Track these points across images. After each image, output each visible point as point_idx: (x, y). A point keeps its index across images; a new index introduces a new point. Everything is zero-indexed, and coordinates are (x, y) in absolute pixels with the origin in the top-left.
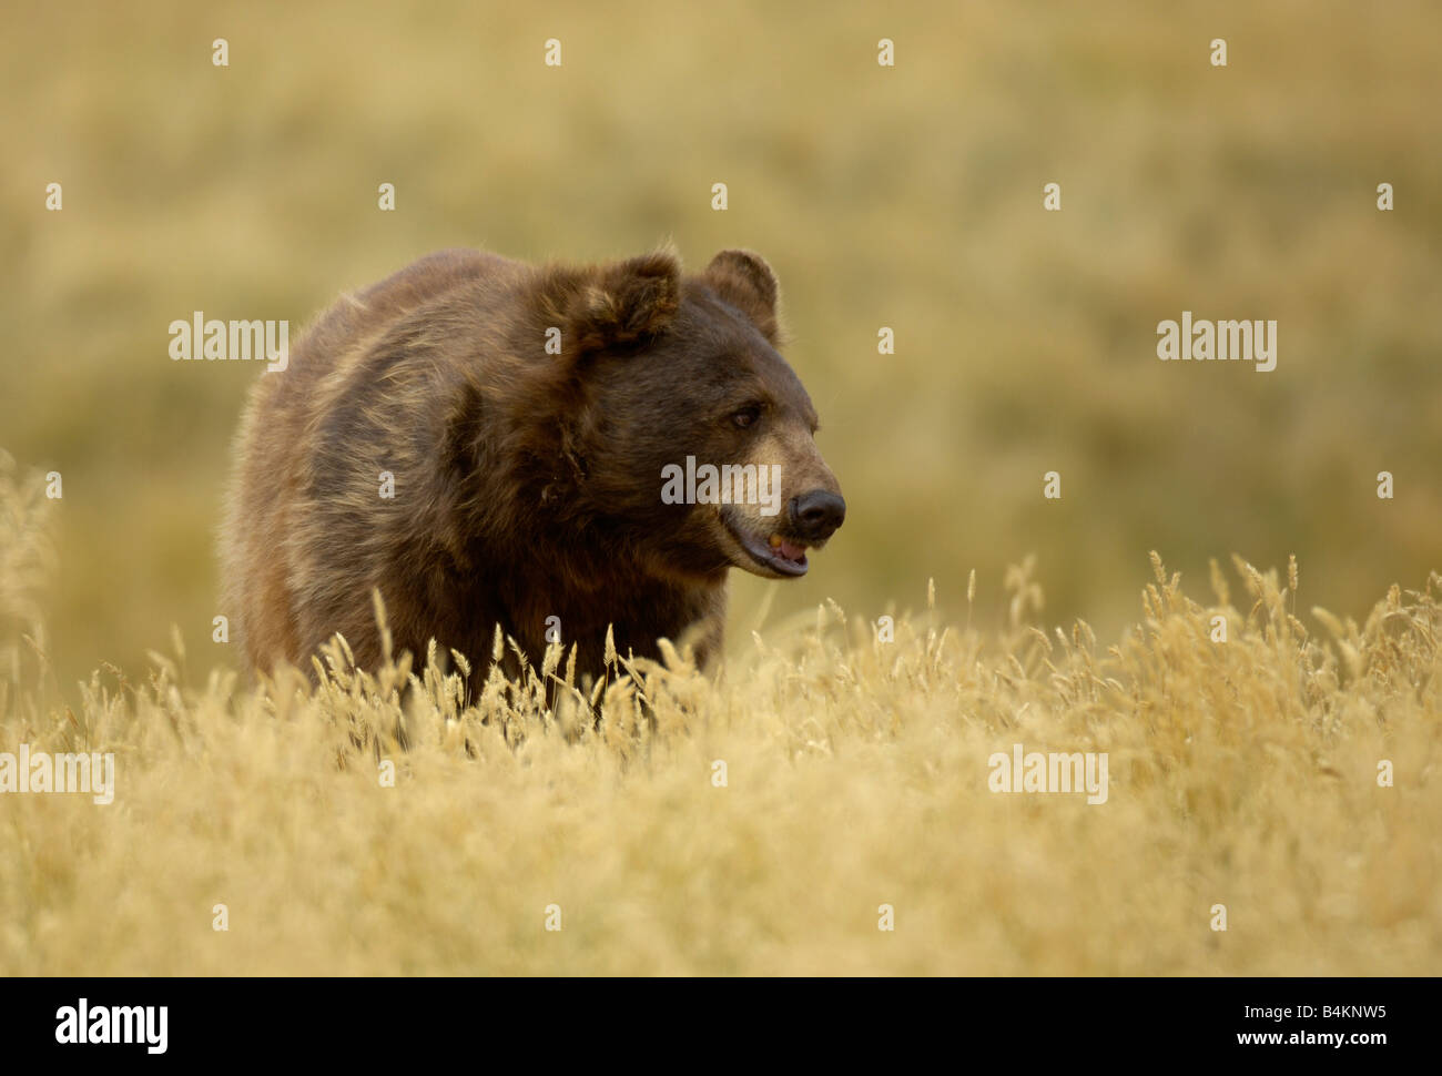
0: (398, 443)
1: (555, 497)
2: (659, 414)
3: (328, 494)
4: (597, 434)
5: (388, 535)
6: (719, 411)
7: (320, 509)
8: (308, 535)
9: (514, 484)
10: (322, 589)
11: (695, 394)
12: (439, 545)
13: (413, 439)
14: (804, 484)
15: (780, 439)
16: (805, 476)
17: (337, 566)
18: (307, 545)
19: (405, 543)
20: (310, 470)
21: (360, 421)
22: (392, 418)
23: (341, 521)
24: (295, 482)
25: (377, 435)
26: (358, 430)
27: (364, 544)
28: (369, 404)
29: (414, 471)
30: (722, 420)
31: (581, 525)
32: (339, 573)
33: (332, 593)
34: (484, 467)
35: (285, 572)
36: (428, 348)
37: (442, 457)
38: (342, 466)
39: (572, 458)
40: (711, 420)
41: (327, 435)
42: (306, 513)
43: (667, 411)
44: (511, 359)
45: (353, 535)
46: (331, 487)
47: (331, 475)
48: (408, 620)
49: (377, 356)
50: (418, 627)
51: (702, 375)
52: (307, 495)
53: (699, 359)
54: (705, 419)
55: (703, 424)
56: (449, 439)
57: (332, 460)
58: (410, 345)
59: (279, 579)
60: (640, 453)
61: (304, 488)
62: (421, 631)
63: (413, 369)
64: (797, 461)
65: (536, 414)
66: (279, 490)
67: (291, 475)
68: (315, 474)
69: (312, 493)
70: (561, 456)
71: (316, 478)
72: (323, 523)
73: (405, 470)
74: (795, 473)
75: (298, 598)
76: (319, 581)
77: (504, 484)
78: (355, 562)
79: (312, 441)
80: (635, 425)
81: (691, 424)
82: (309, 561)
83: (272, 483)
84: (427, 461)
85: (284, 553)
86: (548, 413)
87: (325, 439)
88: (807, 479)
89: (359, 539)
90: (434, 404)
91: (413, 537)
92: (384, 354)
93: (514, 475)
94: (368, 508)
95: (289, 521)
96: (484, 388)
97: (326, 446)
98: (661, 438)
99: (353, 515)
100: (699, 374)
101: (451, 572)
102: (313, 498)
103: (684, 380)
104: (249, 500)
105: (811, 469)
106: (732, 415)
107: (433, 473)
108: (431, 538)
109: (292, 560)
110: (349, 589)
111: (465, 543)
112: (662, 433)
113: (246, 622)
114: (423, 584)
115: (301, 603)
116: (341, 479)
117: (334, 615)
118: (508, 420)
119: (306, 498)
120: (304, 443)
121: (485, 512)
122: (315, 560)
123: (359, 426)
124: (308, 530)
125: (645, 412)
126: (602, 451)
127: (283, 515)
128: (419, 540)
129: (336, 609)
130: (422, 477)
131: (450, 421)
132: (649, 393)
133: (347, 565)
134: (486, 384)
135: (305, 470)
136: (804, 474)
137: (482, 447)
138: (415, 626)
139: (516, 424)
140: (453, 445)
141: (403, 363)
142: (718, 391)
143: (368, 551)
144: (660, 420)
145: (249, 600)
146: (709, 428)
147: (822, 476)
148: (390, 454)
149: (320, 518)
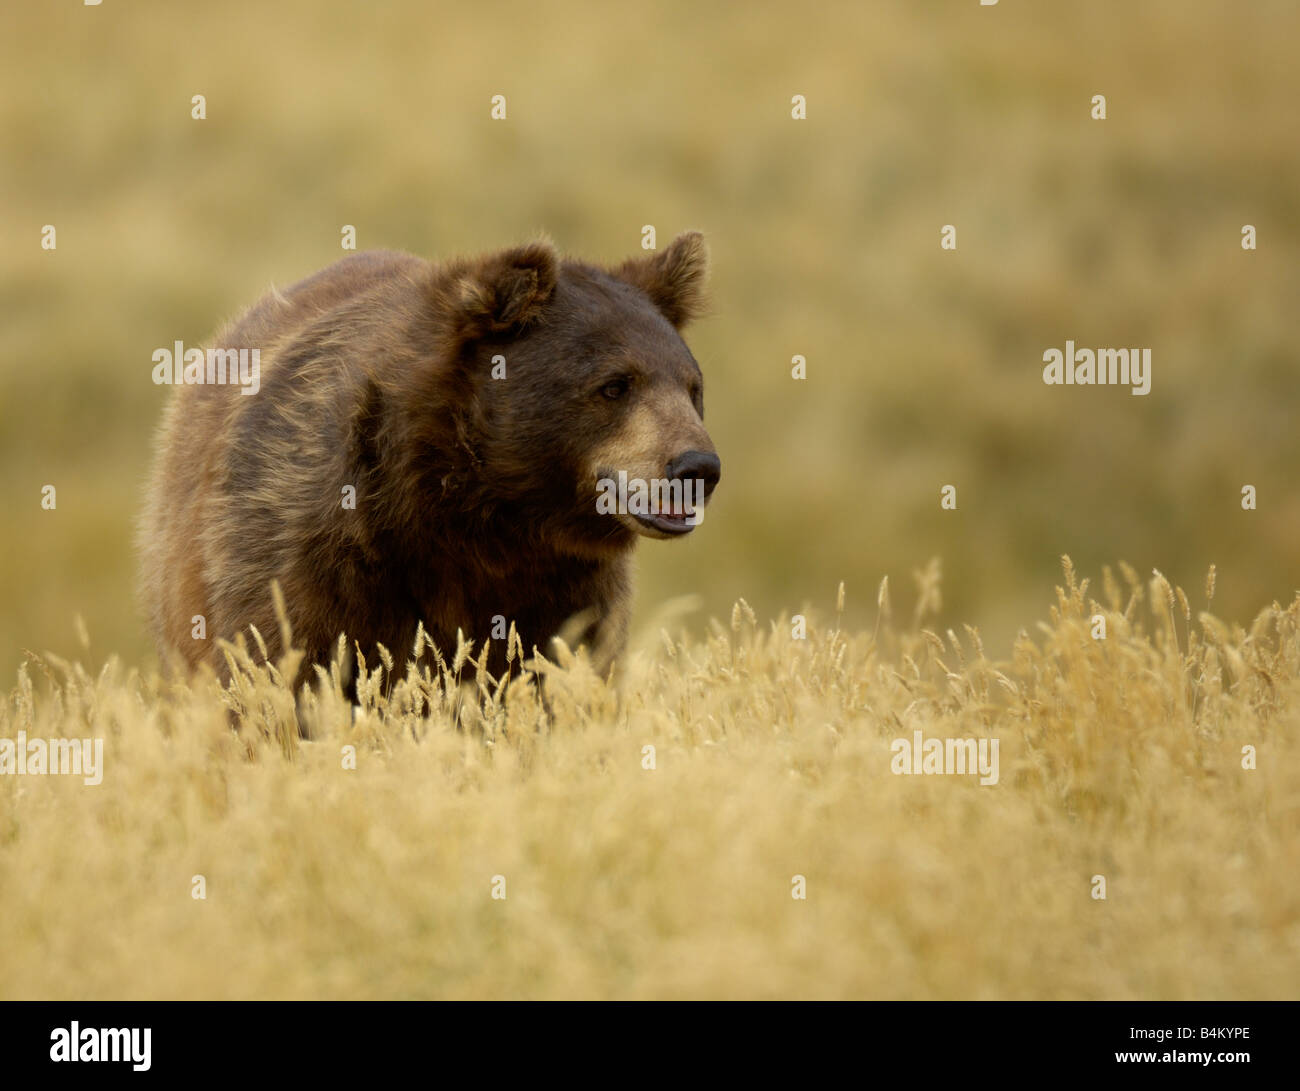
0: (306, 438)
1: (456, 486)
2: (535, 396)
3: (241, 489)
4: (485, 423)
5: (297, 531)
6: (590, 386)
7: (233, 504)
8: (223, 529)
9: (415, 474)
10: (235, 582)
11: (565, 373)
12: (349, 539)
13: (321, 435)
14: (676, 446)
15: (651, 405)
16: (677, 439)
17: (249, 561)
18: (221, 540)
19: (315, 539)
20: (225, 466)
21: (274, 418)
22: (303, 415)
23: (253, 516)
24: (211, 476)
25: (290, 431)
26: (271, 428)
27: (275, 539)
28: (283, 401)
29: (323, 467)
30: (592, 395)
31: (486, 514)
32: (251, 567)
33: (246, 586)
34: (387, 460)
35: (201, 565)
36: (339, 346)
37: (349, 454)
38: (255, 462)
39: (467, 446)
40: (582, 397)
41: (243, 432)
42: (221, 508)
43: (541, 393)
44: (407, 352)
45: (266, 530)
46: (243, 482)
47: (245, 472)
48: (321, 614)
49: (292, 354)
50: (330, 621)
51: (571, 353)
52: (222, 489)
53: (569, 339)
54: (576, 396)
55: (575, 401)
56: (355, 435)
57: (246, 456)
58: (322, 344)
59: (196, 572)
60: (523, 437)
61: (219, 483)
62: (333, 625)
63: (325, 367)
64: (668, 425)
65: (432, 405)
66: (198, 482)
67: (207, 469)
68: (229, 470)
69: (227, 488)
70: (457, 445)
71: (231, 474)
72: (237, 518)
73: (314, 466)
74: (667, 436)
75: (213, 591)
76: (233, 574)
77: (407, 474)
78: (267, 558)
79: (228, 438)
80: (513, 411)
81: (563, 403)
82: (224, 555)
83: (192, 474)
84: (335, 458)
85: (200, 547)
86: (441, 403)
87: (240, 435)
88: (678, 442)
89: (271, 534)
90: (340, 401)
91: (323, 532)
92: (298, 353)
93: (415, 465)
94: (279, 504)
95: (204, 515)
96: (382, 383)
97: (240, 442)
98: (538, 420)
99: (265, 511)
100: (568, 353)
101: (361, 564)
102: (227, 494)
103: (555, 361)
104: (170, 490)
105: (682, 430)
106: (601, 390)
107: (342, 470)
108: (341, 532)
109: (208, 552)
110: (260, 583)
111: (373, 535)
112: (538, 415)
113: (164, 609)
114: (334, 578)
115: (216, 596)
116: (255, 475)
117: (248, 607)
118: (406, 412)
119: (221, 493)
120: (221, 438)
121: (389, 503)
122: (229, 555)
123: (273, 423)
124: (224, 524)
125: (522, 398)
126: (491, 439)
127: (199, 509)
128: (329, 535)
129: (248, 602)
130: (331, 474)
131: (356, 418)
132: (524, 378)
133: (259, 559)
134: (385, 380)
135: (220, 465)
136: (676, 436)
137: (384, 440)
138: (327, 619)
139: (413, 415)
140: (359, 441)
141: (316, 361)
142: (586, 368)
143: (280, 546)
144: (535, 403)
145: (167, 590)
146: (582, 404)
147: (693, 436)
148: (300, 450)
149: (233, 513)
